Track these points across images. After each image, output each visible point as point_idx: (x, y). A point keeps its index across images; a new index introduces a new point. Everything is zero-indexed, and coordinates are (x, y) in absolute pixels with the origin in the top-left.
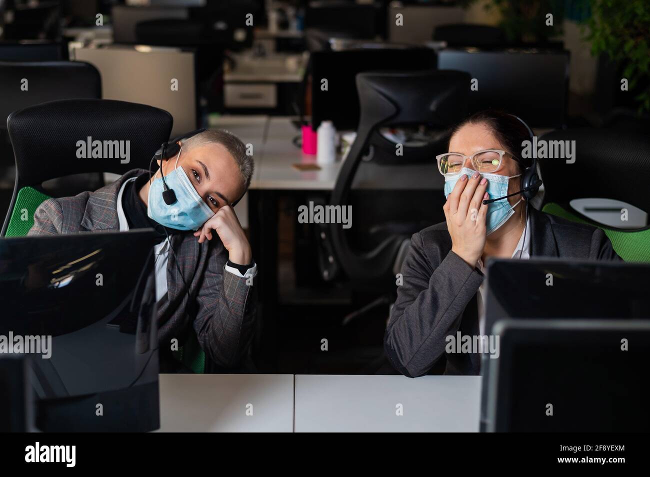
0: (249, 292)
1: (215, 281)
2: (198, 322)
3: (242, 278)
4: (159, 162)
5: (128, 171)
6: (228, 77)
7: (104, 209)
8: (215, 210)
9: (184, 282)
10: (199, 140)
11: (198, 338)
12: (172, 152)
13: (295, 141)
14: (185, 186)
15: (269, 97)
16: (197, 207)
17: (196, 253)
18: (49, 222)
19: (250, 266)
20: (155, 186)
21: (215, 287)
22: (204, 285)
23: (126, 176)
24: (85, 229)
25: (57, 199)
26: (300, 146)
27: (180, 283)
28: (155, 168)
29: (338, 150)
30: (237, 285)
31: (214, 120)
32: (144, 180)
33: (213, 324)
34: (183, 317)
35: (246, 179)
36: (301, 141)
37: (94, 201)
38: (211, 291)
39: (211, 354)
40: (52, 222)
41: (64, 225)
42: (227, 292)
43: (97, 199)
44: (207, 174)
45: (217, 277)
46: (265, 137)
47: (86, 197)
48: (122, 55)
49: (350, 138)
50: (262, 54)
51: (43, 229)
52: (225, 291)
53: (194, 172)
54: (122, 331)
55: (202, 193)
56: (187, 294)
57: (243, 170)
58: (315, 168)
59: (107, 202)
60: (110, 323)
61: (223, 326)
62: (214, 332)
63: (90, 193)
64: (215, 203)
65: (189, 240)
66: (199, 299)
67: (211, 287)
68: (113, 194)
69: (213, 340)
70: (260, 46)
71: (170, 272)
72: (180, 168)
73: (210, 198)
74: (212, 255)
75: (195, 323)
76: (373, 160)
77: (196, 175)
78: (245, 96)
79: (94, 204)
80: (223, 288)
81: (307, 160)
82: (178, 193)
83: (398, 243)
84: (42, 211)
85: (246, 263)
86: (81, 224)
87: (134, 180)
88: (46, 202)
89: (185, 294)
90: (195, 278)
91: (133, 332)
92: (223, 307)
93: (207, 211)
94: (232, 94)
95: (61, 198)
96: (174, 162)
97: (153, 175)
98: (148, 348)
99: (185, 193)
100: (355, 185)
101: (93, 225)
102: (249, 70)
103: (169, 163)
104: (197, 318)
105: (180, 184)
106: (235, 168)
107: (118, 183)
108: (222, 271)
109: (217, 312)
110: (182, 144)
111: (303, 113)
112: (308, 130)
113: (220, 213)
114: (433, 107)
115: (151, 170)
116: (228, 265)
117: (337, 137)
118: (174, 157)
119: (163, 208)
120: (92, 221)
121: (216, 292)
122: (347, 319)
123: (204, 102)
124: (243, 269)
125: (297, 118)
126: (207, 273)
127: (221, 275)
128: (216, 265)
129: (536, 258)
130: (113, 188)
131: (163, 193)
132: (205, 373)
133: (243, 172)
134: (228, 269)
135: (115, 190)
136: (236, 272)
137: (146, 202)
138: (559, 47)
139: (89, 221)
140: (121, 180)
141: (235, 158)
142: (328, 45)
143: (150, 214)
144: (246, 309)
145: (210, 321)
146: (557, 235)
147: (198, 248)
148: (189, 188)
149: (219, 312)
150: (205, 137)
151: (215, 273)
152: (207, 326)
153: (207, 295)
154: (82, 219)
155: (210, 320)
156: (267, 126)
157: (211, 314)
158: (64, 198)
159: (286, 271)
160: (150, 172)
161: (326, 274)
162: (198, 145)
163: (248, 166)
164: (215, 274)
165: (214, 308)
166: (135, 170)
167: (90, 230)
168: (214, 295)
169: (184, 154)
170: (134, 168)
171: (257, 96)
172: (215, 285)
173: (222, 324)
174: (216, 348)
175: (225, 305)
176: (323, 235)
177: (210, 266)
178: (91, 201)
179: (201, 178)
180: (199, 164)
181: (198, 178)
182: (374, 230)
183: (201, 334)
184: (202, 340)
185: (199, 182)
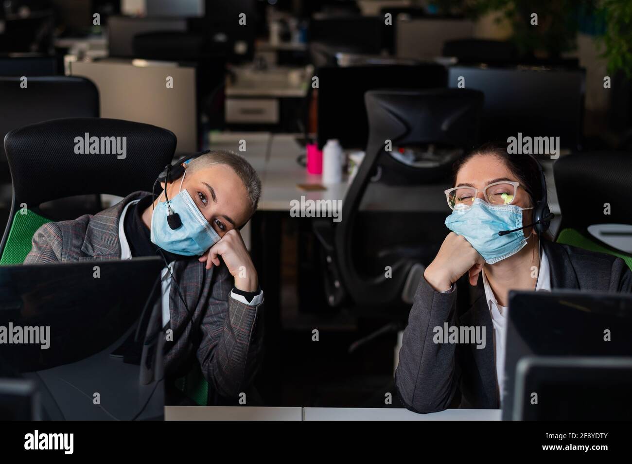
0: (255, 320)
1: (220, 308)
2: (201, 351)
3: (248, 305)
4: (163, 185)
5: (130, 193)
6: (229, 91)
7: (105, 233)
8: (221, 234)
9: (187, 310)
10: (204, 161)
11: (202, 368)
12: (176, 174)
13: (300, 160)
14: (191, 210)
15: (271, 113)
16: (204, 232)
17: (200, 279)
18: (48, 247)
19: (257, 293)
20: (159, 210)
21: (219, 315)
22: (208, 312)
23: (128, 199)
24: (85, 255)
25: (56, 223)
26: (304, 165)
27: (183, 310)
28: (159, 190)
29: (345, 169)
30: (243, 313)
31: (215, 137)
32: (147, 203)
33: (218, 354)
34: (186, 346)
35: (254, 202)
36: (305, 160)
37: (95, 225)
38: (216, 320)
39: (215, 385)
40: (50, 246)
41: (64, 250)
42: (232, 320)
43: (98, 223)
44: (214, 197)
45: (222, 304)
46: (268, 155)
47: (87, 220)
48: (118, 69)
49: (358, 158)
50: (263, 68)
51: (42, 254)
52: (231, 319)
53: (200, 194)
54: (125, 361)
55: (209, 216)
56: (191, 322)
57: (251, 192)
58: (320, 188)
59: (109, 226)
60: (113, 353)
61: (228, 356)
62: (218, 362)
63: (91, 216)
64: (222, 227)
65: (193, 265)
66: (203, 327)
67: (215, 315)
68: (115, 218)
69: (217, 370)
70: (262, 59)
71: (172, 299)
72: (185, 191)
73: (216, 221)
74: (217, 282)
75: (199, 353)
76: (382, 180)
77: (202, 198)
78: (246, 112)
79: (95, 228)
80: (229, 317)
81: (312, 180)
82: (183, 217)
83: (407, 267)
84: (40, 236)
85: (253, 290)
86: (82, 249)
87: (136, 203)
88: (45, 226)
89: (188, 322)
90: (199, 305)
91: (138, 363)
92: (228, 336)
93: (213, 235)
94: (233, 109)
95: (61, 222)
96: (178, 184)
97: (156, 198)
98: (152, 379)
99: (191, 217)
100: (362, 207)
101: (93, 250)
102: (250, 84)
103: (173, 186)
104: (201, 346)
105: (185, 208)
106: (243, 189)
107: (120, 206)
108: (227, 298)
109: (222, 341)
110: (187, 167)
111: (308, 131)
112: (314, 149)
113: (227, 237)
114: (444, 126)
115: (154, 193)
116: (233, 292)
117: (343, 156)
118: (178, 180)
119: (167, 233)
120: (92, 246)
121: (221, 320)
122: (353, 347)
123: (205, 119)
124: (249, 296)
125: (302, 136)
126: (211, 300)
127: (226, 303)
128: (221, 292)
129: (557, 291)
130: (115, 212)
131: (168, 217)
132: (208, 405)
133: (251, 194)
134: (234, 296)
135: (116, 214)
136: (242, 299)
137: (149, 227)
138: (573, 65)
139: (90, 247)
140: (122, 203)
141: (242, 180)
142: (335, 60)
143: (153, 239)
144: (252, 337)
145: (214, 351)
146: (575, 266)
147: (202, 274)
148: (194, 212)
149: (224, 340)
150: (210, 158)
151: (219, 300)
152: (211, 355)
153: (211, 323)
154: (82, 244)
155: (215, 349)
156: (270, 144)
157: (215, 343)
158: (64, 221)
159: (288, 295)
160: (153, 194)
161: (331, 299)
162: (204, 166)
163: (255, 187)
164: (219, 302)
165: (218, 337)
166: (138, 192)
167: (91, 256)
168: (219, 323)
169: (189, 177)
170: (136, 191)
171: (259, 112)
172: (219, 313)
173: (227, 354)
174: (221, 379)
175: (230, 334)
176: (329, 259)
177: (215, 293)
178: (91, 225)
179: (207, 201)
180: (205, 186)
181: (204, 201)
182: (382, 254)
183: (205, 364)
184: (205, 370)
185: (205, 205)
